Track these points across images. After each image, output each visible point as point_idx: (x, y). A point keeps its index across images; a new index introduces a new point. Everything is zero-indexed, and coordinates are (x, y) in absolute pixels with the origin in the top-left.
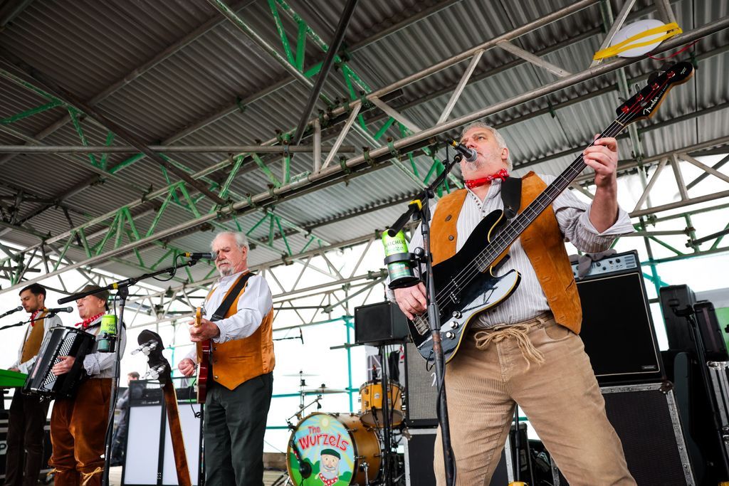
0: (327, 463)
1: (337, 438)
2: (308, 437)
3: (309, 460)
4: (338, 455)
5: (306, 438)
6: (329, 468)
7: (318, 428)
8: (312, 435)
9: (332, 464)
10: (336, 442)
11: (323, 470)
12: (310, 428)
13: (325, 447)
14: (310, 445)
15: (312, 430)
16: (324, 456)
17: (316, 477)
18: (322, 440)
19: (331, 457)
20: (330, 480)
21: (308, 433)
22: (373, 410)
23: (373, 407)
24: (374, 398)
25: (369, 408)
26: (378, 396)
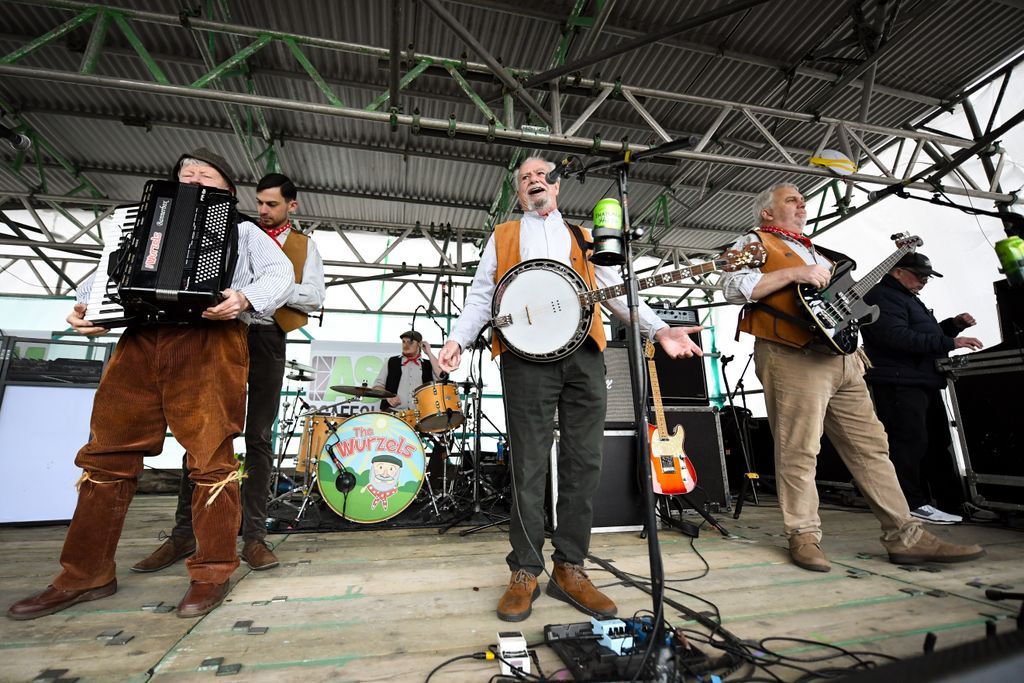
0: (381, 472)
1: (398, 442)
2: (352, 441)
3: (352, 469)
4: (399, 463)
5: (348, 442)
6: (384, 478)
7: (370, 430)
8: (360, 439)
9: (390, 472)
10: (396, 448)
11: (374, 482)
12: (356, 429)
13: (380, 453)
14: (355, 451)
15: (359, 432)
16: (376, 464)
17: (363, 490)
18: (374, 445)
19: (387, 465)
20: (385, 493)
21: (353, 435)
22: (449, 412)
23: (449, 409)
24: (446, 400)
25: (442, 410)
26: (449, 398)
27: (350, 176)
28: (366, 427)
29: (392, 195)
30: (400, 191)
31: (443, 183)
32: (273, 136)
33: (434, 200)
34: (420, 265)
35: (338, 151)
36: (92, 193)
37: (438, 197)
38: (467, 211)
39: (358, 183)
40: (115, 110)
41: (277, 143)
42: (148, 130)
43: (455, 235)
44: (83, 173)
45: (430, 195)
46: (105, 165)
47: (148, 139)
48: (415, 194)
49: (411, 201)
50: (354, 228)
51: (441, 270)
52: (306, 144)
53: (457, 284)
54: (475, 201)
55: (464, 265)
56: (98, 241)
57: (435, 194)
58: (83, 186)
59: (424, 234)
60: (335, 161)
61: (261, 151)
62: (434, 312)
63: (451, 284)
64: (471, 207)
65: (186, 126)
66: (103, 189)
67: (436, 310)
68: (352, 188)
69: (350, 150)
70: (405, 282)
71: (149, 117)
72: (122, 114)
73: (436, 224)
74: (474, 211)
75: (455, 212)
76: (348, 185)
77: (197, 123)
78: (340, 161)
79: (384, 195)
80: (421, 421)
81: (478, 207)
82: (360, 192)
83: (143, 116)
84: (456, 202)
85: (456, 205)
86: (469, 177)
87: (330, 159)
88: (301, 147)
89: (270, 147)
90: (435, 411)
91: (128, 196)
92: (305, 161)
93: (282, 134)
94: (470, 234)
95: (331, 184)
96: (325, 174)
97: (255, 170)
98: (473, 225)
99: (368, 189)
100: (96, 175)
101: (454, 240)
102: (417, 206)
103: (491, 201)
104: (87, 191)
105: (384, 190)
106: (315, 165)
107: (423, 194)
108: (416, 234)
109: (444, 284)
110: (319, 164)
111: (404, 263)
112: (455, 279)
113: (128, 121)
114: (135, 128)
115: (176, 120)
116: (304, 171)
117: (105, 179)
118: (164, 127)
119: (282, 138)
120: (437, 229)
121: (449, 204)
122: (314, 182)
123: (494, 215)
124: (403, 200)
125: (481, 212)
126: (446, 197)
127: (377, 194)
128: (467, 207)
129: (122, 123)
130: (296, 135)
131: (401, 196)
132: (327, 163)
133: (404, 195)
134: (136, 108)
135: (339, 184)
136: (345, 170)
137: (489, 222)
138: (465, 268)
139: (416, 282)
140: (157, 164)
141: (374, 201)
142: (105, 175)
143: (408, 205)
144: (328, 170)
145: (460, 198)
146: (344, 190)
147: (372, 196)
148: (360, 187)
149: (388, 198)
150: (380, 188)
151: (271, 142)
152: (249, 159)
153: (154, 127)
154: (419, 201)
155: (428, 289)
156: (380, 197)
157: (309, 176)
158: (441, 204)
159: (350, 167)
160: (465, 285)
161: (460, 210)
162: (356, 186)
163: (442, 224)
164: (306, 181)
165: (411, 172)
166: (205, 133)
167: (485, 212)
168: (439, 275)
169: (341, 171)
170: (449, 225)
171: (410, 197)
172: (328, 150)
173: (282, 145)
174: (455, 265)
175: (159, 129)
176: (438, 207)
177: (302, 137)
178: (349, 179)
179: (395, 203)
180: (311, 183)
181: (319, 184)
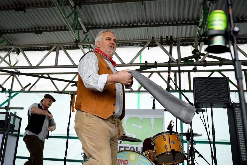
7: (126, 161)
15: (120, 162)
22: (173, 151)
23: (174, 150)
24: (172, 144)
25: (169, 150)
26: (174, 143)
27: (116, 17)
28: (124, 159)
29: (139, 24)
30: (143, 21)
31: (172, 13)
32: (76, 5)
33: (163, 23)
34: (156, 62)
35: (108, 6)
36: (7, 43)
37: (166, 21)
38: (184, 27)
39: (120, 20)
40: (12, 6)
41: (78, 7)
42: (25, 12)
43: (176, 42)
44: (3, 35)
45: (161, 21)
46: (11, 30)
47: (25, 16)
48: (152, 21)
49: (150, 26)
50: (122, 45)
51: (170, 63)
52: (92, 6)
53: (184, 71)
54: (188, 20)
55: (182, 59)
56: (9, 65)
57: (163, 20)
58: (4, 41)
59: (157, 44)
60: (107, 11)
61: (71, 12)
62: (171, 89)
63: (180, 71)
64: (186, 24)
65: (39, 7)
66: (11, 41)
67: (172, 88)
68: (118, 24)
69: (113, 4)
70: (152, 72)
71: (25, 6)
72: (15, 7)
73: (163, 37)
74: (189, 26)
75: (178, 28)
76: (115, 23)
77: (44, 5)
78: (109, 11)
79: (135, 25)
80: (157, 157)
81: (191, 24)
82: (122, 25)
83: (23, 6)
84: (177, 23)
85: (177, 24)
86: (182, 7)
87: (104, 11)
88: (90, 7)
89: (75, 10)
90: (165, 151)
91: (21, 43)
92: (92, 14)
93: (80, 3)
94: (185, 41)
95: (107, 23)
96: (103, 19)
97: (67, 23)
98: (190, 34)
99: (126, 23)
100: (8, 35)
101: (175, 45)
102: (155, 28)
103: (198, 19)
104: (5, 42)
105: (135, 22)
106: (97, 14)
107: (157, 21)
108: (153, 44)
109: (175, 72)
110: (99, 14)
111: (146, 62)
112: (182, 68)
113: (17, 10)
114: (20, 12)
115: (35, 5)
116: (93, 18)
117: (11, 36)
118: (31, 9)
119: (80, 5)
120: (164, 40)
121: (173, 25)
122: (99, 24)
123: (201, 27)
124: (146, 26)
125: (193, 26)
126: (170, 21)
127: (131, 25)
128: (184, 24)
129: (15, 11)
130: (86, 2)
131: (144, 24)
132: (103, 13)
133: (146, 23)
134: (20, 3)
135: (111, 23)
136: (112, 15)
137: (199, 32)
138: (183, 62)
139: (158, 72)
140: (30, 26)
141: (130, 29)
142: (11, 35)
143: (149, 28)
144: (104, 16)
145: (179, 20)
146: (114, 26)
147: (129, 26)
148: (122, 23)
149: (137, 26)
150: (132, 21)
151: (75, 7)
152: (64, 18)
153: (27, 10)
154: (155, 26)
155: (165, 75)
156: (133, 26)
157: (96, 21)
158: (168, 25)
159: (114, 13)
160: (189, 72)
161: (180, 27)
162: (119, 22)
163: (167, 37)
164: (94, 24)
165: (147, 9)
166: (47, 9)
167: (196, 26)
168: (169, 67)
169: (111, 16)
170: (171, 37)
171: (149, 24)
172: (103, 6)
173: (80, 8)
174: (177, 60)
175: (29, 11)
176: (167, 27)
177: (89, 2)
178: (115, 19)
179: (142, 28)
180: (97, 24)
181: (101, 24)
